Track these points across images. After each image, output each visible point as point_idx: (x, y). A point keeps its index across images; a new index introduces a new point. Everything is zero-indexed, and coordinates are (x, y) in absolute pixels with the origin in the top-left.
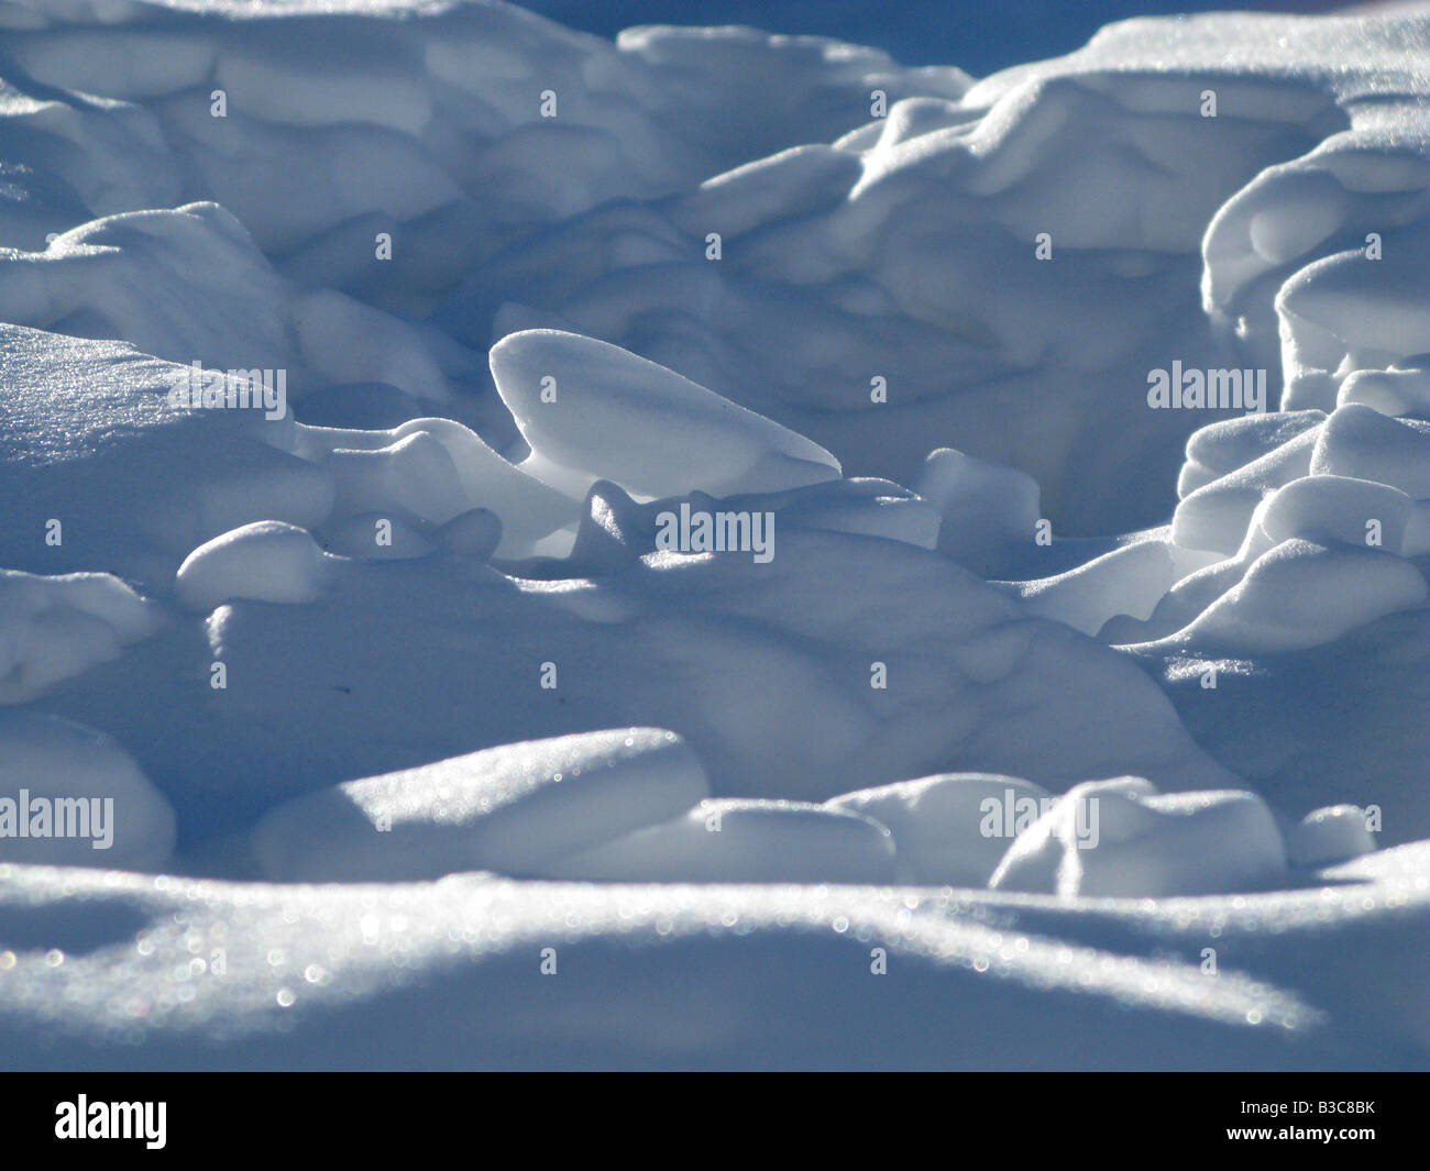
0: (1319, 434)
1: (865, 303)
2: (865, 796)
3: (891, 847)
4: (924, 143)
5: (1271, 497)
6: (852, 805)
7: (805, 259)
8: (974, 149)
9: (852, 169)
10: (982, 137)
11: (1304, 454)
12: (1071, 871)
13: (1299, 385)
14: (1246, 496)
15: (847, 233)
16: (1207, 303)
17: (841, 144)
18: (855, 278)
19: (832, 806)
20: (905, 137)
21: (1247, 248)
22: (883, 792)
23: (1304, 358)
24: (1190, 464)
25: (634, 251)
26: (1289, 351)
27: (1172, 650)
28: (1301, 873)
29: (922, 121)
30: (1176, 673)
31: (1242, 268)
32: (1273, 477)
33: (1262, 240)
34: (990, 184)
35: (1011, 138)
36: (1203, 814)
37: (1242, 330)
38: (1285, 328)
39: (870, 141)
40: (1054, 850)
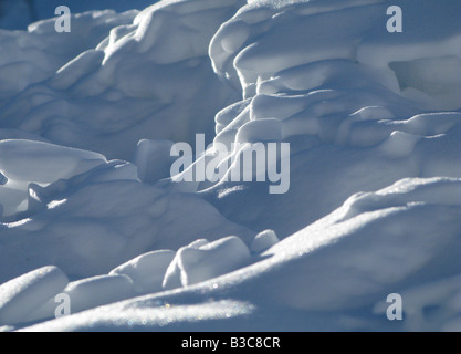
0: (250, 107)
1: (114, 97)
2: (121, 267)
3: (131, 281)
4: (123, 40)
5: (239, 130)
6: (118, 272)
7: (93, 87)
8: (137, 39)
9: (102, 54)
10: (138, 34)
11: (247, 114)
12: (184, 276)
13: (247, 89)
14: (232, 132)
15: (104, 76)
16: (215, 70)
17: (99, 46)
18: (110, 89)
19: (112, 273)
20: (116, 40)
21: (222, 50)
22: (127, 264)
23: (247, 81)
24: (218, 124)
25: (39, 100)
26: (242, 79)
27: (218, 188)
28: (255, 257)
29: (120, 34)
30: (221, 195)
31: (222, 57)
32: (239, 124)
33: (226, 46)
34: (144, 49)
35: (147, 33)
36: (220, 247)
37: (227, 76)
38: (239, 73)
39: (107, 44)
40: (178, 271)
